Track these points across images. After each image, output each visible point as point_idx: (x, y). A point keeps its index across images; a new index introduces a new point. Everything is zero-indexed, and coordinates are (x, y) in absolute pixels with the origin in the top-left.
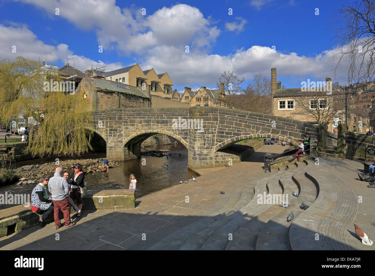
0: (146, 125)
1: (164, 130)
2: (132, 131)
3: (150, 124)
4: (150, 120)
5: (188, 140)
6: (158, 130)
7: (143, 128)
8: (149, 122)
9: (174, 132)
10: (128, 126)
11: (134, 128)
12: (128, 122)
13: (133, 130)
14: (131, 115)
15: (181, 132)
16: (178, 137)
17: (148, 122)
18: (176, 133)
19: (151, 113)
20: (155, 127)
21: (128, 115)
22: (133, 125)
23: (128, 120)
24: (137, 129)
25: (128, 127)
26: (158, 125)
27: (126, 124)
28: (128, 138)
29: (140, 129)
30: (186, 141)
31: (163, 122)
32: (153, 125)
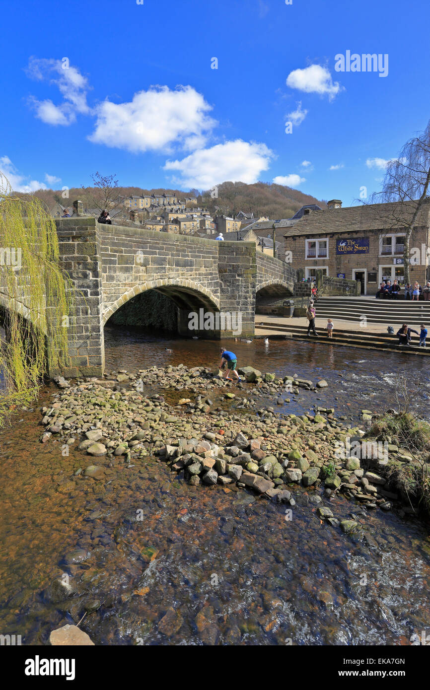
0: (158, 270)
1: (187, 279)
2: (125, 284)
3: (165, 267)
4: (164, 260)
5: (219, 294)
6: (178, 279)
7: (150, 276)
8: (163, 263)
9: (202, 282)
10: (115, 272)
11: (131, 278)
12: (114, 262)
13: (127, 282)
14: (124, 245)
15: (210, 281)
16: (207, 290)
17: (160, 262)
18: (205, 283)
19: (166, 244)
20: (172, 274)
21: (114, 244)
22: (127, 270)
23: (115, 256)
24: (136, 278)
25: (115, 275)
26: (177, 270)
27: (110, 268)
28: (115, 303)
29: (144, 278)
30: (216, 296)
31: (186, 264)
32: (169, 269)
